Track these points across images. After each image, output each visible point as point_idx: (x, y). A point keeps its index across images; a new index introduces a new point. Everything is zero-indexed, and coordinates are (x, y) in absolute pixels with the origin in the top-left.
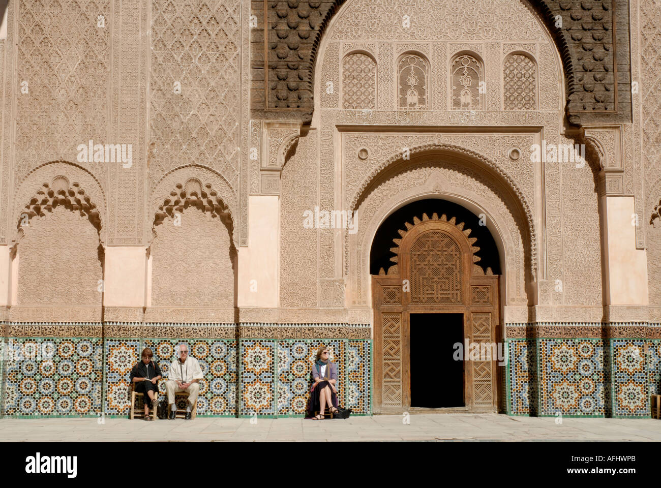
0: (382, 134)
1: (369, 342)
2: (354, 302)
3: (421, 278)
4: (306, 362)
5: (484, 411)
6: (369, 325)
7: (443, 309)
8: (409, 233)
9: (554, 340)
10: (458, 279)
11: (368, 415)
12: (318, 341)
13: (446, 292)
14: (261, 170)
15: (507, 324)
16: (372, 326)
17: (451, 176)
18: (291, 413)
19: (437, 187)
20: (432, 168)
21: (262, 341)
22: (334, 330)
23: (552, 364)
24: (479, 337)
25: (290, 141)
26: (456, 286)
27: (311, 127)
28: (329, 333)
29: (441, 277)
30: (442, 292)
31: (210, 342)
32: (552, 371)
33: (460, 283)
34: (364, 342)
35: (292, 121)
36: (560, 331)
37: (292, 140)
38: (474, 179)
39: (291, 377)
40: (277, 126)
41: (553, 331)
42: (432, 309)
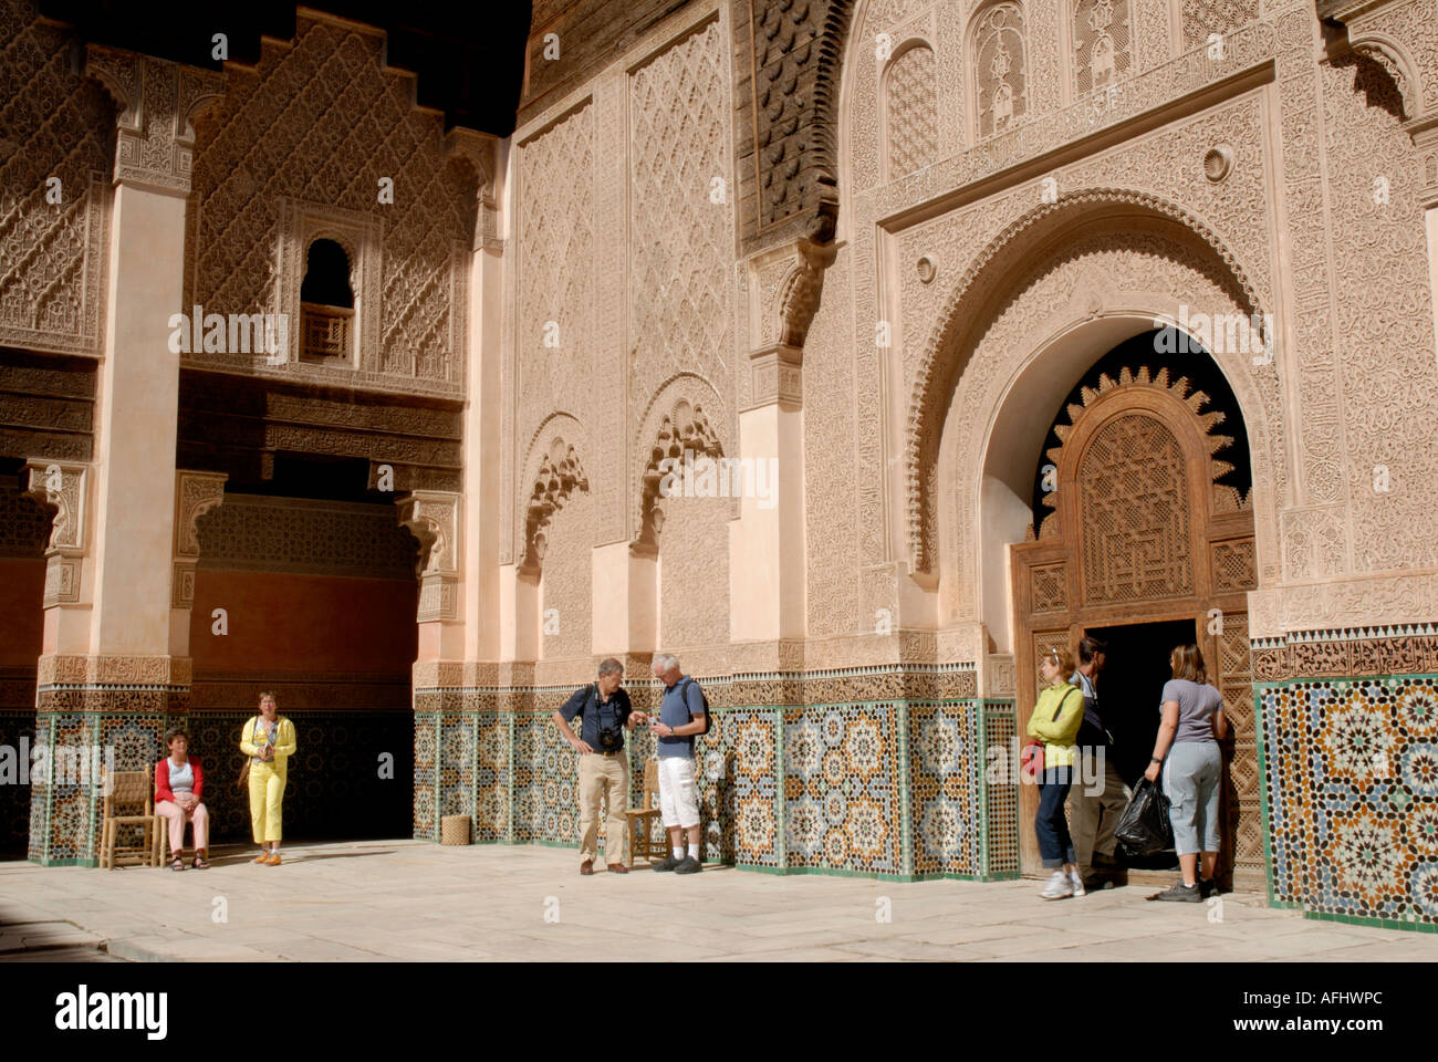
0: (956, 214)
1: (974, 705)
2: (954, 614)
3: (1104, 538)
4: (843, 753)
5: (1251, 886)
6: (973, 664)
7: (1151, 612)
8: (1075, 428)
9: (1327, 686)
10: (1181, 531)
11: (978, 878)
12: (857, 707)
13: (1157, 567)
14: (753, 357)
15: (1253, 641)
16: (979, 668)
17: (1120, 266)
18: (825, 864)
19: (1094, 303)
20: (1082, 257)
21: (759, 711)
22: (878, 682)
23: (1325, 758)
24: (1237, 679)
25: (789, 282)
26: (1179, 547)
27: (837, 241)
28: (873, 688)
29: (1144, 528)
30: (1149, 567)
31: (722, 715)
32: (1326, 780)
33: (1186, 536)
34: (966, 704)
35: (782, 243)
36: (1342, 655)
37: (793, 281)
38: (1166, 260)
39: (823, 787)
40: (768, 259)
41: (1325, 656)
42: (1129, 615)
